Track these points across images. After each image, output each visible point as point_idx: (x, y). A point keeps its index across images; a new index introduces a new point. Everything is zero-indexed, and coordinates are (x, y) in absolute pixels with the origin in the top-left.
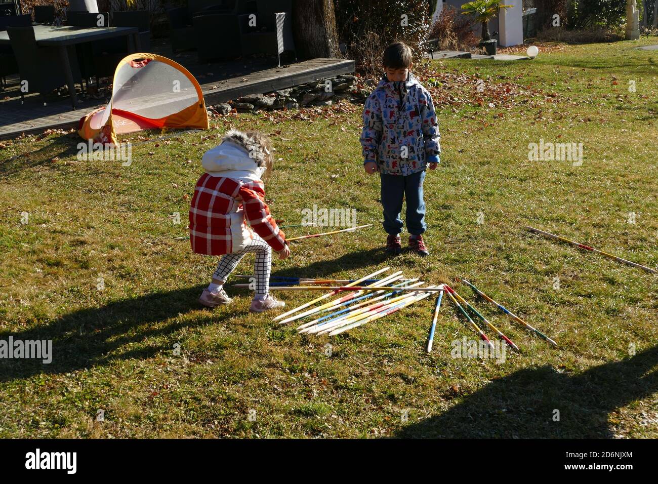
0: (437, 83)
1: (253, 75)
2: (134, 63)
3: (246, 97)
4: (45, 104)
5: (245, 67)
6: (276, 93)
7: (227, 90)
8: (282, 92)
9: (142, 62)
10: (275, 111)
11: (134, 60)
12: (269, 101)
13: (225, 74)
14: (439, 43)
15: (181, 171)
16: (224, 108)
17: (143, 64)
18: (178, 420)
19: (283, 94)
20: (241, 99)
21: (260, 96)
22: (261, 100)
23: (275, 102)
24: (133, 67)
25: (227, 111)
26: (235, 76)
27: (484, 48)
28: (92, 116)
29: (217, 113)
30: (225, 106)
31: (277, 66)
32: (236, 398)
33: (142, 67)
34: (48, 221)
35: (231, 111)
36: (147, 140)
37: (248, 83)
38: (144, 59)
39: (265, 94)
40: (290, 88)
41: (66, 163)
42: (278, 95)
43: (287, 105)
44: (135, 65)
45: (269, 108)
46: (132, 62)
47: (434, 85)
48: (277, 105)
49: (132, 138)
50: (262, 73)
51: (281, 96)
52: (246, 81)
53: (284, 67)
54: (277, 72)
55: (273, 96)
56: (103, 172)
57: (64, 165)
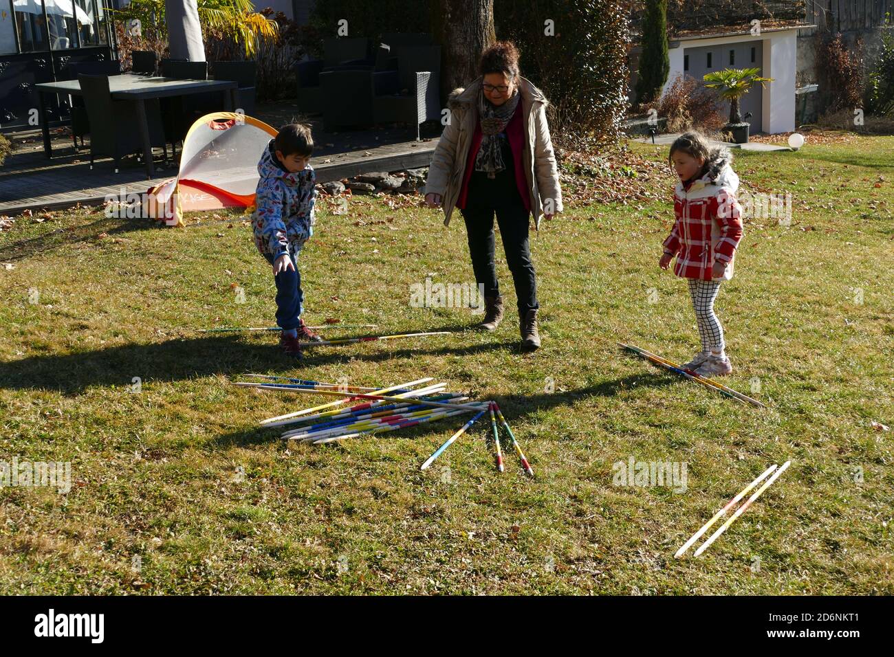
0: (631, 172)
1: (383, 148)
2: (215, 123)
3: (365, 175)
4: (117, 171)
5: (377, 138)
6: (406, 172)
7: (342, 165)
8: (414, 172)
9: (225, 123)
10: (401, 195)
11: (215, 121)
12: (396, 182)
13: (348, 146)
14: (667, 123)
15: (247, 257)
16: (335, 188)
17: (227, 126)
18: (94, 512)
19: (415, 175)
20: (359, 177)
21: (384, 175)
22: (385, 180)
23: (404, 183)
24: (213, 128)
25: (338, 191)
26: (359, 149)
27: (730, 133)
28: (162, 186)
29: (325, 193)
30: (336, 185)
31: (414, 139)
32: (169, 496)
33: (225, 129)
34: (56, 302)
35: (344, 192)
36: (223, 220)
37: (371, 158)
38: (229, 120)
39: (391, 173)
40: (426, 167)
41: (114, 240)
42: (408, 175)
43: (420, 188)
44: (217, 126)
45: (394, 191)
46: (212, 123)
47: (627, 174)
48: (405, 188)
49: (206, 217)
50: (394, 147)
51: (413, 177)
52: (370, 155)
53: (424, 141)
54: (413, 146)
55: (401, 176)
56: (152, 253)
57: (111, 243)
